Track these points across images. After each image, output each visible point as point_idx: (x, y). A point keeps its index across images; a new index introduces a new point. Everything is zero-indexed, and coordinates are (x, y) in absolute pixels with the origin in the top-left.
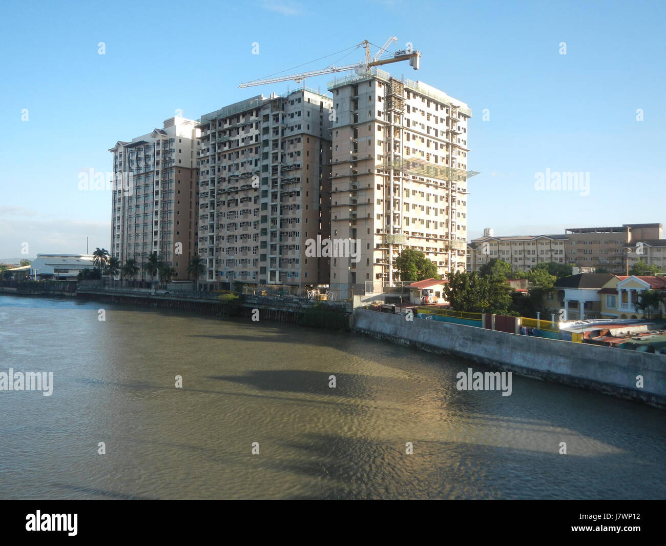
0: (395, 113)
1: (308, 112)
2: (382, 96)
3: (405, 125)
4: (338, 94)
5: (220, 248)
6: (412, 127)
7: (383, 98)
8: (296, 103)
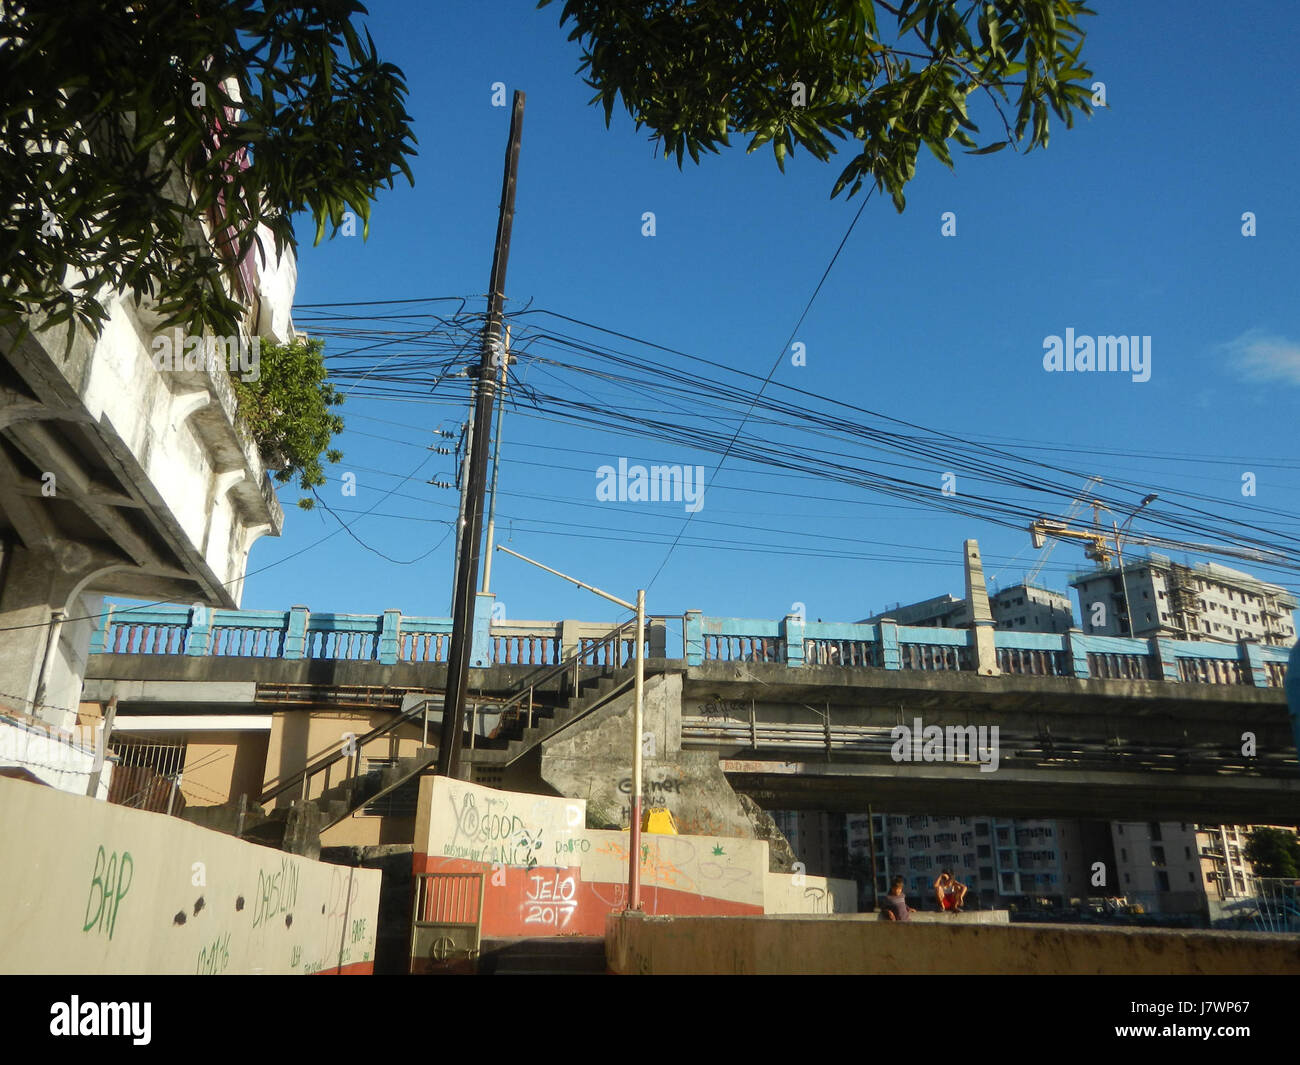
0: (1188, 614)
1: (1036, 618)
2: (1163, 589)
3: (1204, 630)
4: (1086, 589)
5: (896, 838)
6: (1214, 633)
7: (1165, 594)
8: (1014, 605)
